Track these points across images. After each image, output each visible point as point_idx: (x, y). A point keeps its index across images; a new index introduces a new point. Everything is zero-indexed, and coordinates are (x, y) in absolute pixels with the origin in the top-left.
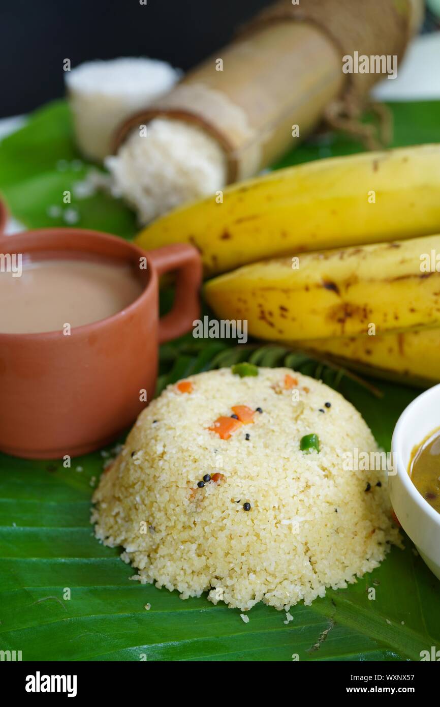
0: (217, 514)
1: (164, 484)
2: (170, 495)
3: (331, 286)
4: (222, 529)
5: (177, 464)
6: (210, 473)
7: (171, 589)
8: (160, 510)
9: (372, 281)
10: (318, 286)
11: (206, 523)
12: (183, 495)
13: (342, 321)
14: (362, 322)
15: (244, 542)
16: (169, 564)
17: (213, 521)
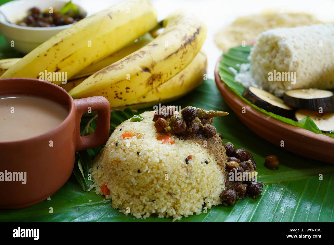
0: (200, 171)
1: (172, 172)
2: (177, 175)
3: (146, 69)
4: (204, 176)
5: (171, 161)
6: (186, 157)
7: (192, 214)
8: (174, 184)
9: (161, 61)
10: (141, 72)
11: (196, 178)
12: (183, 172)
13: (151, 84)
14: (159, 81)
15: (212, 176)
16: (187, 204)
17: (199, 175)
